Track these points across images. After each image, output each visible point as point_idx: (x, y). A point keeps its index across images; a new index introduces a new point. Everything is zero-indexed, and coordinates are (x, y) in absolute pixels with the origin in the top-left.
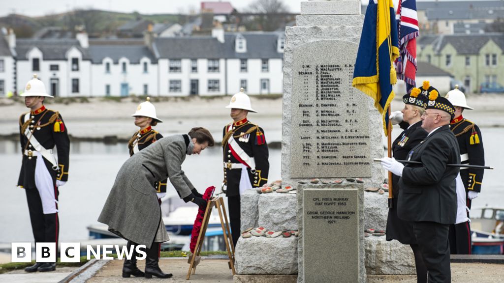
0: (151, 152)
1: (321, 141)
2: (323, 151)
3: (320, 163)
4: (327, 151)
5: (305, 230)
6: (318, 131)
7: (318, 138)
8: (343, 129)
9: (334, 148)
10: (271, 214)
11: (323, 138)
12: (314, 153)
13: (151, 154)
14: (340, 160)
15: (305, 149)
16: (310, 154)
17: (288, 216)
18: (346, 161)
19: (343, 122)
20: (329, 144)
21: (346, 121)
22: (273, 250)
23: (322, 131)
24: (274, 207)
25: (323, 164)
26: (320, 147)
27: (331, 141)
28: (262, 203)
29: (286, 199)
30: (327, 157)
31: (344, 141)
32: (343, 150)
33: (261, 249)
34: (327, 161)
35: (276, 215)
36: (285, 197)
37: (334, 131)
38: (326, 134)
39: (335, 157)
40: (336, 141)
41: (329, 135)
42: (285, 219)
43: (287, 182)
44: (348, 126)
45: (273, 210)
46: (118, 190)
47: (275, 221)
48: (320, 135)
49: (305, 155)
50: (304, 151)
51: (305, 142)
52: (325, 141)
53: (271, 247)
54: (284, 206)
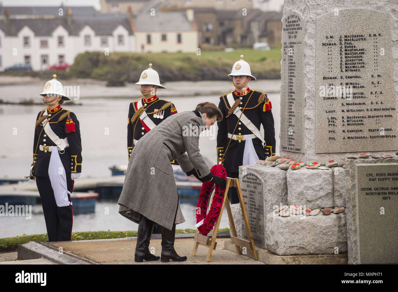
0: (169, 130)
1: (346, 114)
2: (348, 125)
3: (346, 137)
4: (353, 124)
5: (359, 207)
6: (343, 104)
7: (343, 111)
8: (368, 102)
9: (360, 121)
10: (305, 191)
11: (348, 111)
12: (339, 127)
13: (169, 132)
14: (366, 134)
15: (330, 123)
16: (335, 129)
17: (322, 193)
18: (372, 134)
19: (367, 94)
20: (354, 117)
21: (372, 93)
22: (315, 229)
23: (347, 104)
24: (307, 184)
25: (349, 138)
26: (345, 120)
27: (356, 114)
28: (296, 180)
29: (319, 175)
30: (352, 131)
31: (370, 113)
32: (369, 124)
33: (303, 228)
34: (353, 135)
35: (310, 192)
36: (318, 173)
37: (360, 104)
38: (351, 107)
39: (361, 131)
40: (361, 114)
41: (355, 108)
42: (319, 196)
43: (313, 158)
44: (373, 98)
45: (307, 187)
46: (140, 170)
47: (309, 198)
48: (345, 108)
49: (330, 130)
50: (330, 125)
51: (330, 115)
52: (351, 114)
53: (314, 226)
54: (317, 182)
